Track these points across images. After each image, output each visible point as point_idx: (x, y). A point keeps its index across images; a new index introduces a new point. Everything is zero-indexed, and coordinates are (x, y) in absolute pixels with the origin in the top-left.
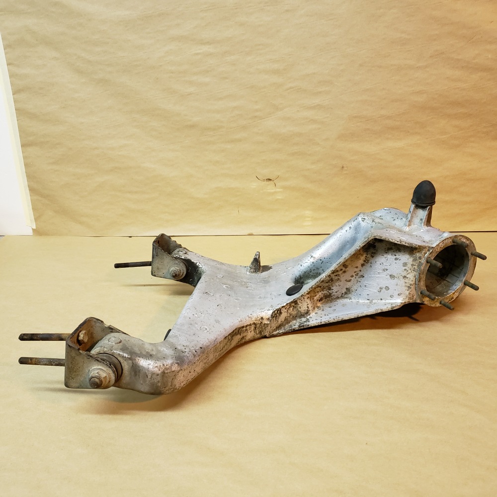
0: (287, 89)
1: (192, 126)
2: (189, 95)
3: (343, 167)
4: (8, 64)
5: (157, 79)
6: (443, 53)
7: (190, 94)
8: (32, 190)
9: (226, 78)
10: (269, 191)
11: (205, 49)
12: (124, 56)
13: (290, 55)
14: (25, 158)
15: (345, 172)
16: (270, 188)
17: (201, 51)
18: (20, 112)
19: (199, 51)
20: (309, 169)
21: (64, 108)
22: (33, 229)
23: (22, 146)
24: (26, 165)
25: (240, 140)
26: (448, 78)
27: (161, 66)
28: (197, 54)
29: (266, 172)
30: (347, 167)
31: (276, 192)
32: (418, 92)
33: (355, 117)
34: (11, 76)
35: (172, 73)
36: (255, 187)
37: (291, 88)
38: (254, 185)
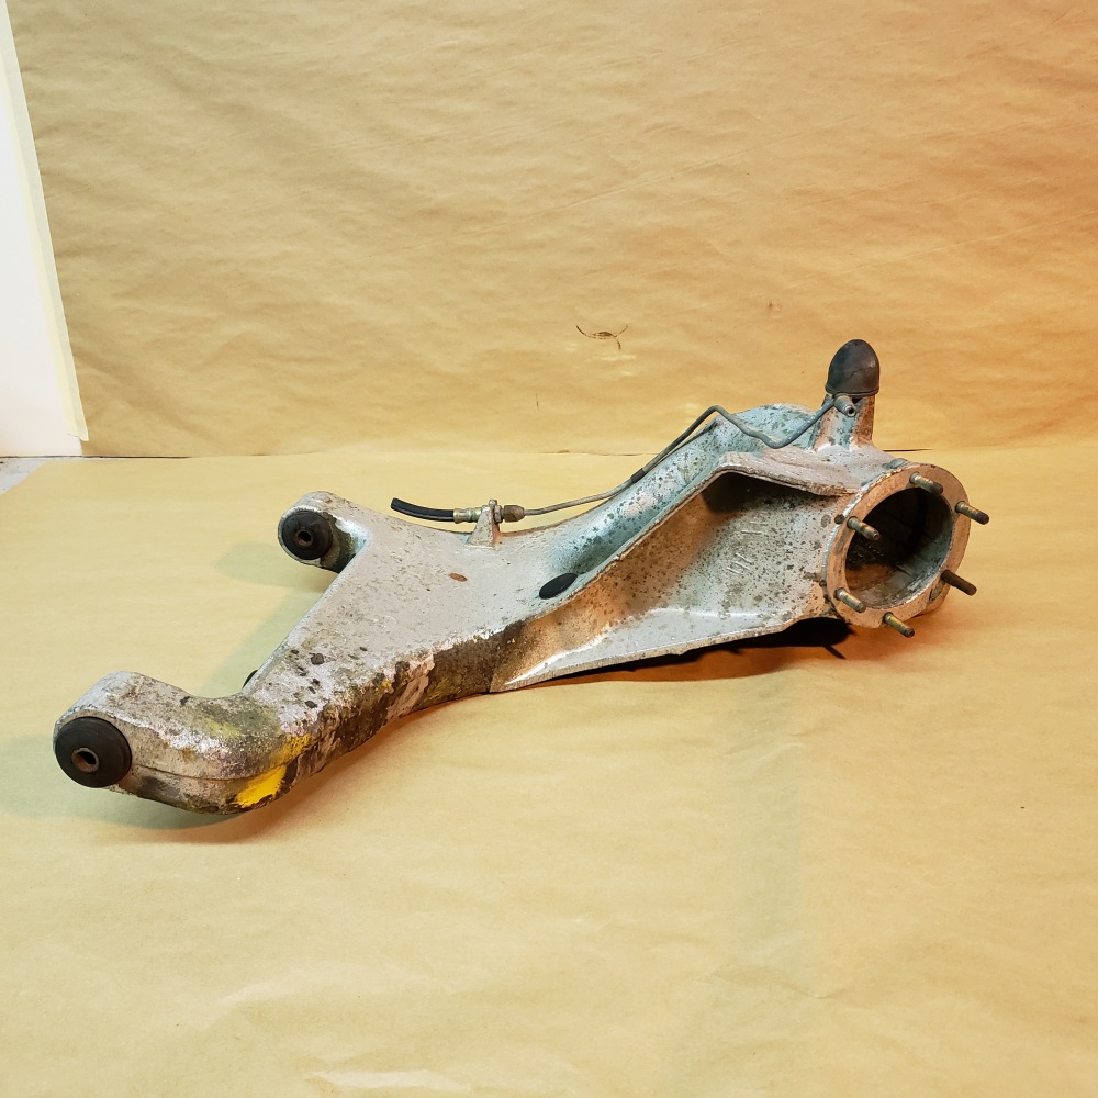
0: (648, 130)
1: (433, 213)
2: (427, 141)
3: (771, 305)
4: (24, 69)
5: (357, 104)
6: (997, 49)
7: (430, 139)
8: (80, 355)
9: (511, 103)
10: (605, 359)
11: (467, 36)
12: (282, 53)
13: (655, 51)
14: (63, 282)
15: (775, 317)
16: (607, 352)
17: (456, 42)
18: (53, 179)
19: (452, 42)
20: (695, 310)
21: (149, 169)
22: (82, 442)
23: (57, 255)
24: (66, 298)
25: (540, 245)
26: (1006, 104)
27: (366, 74)
28: (446, 48)
29: (600, 317)
30: (780, 306)
31: (620, 363)
32: (939, 137)
33: (800, 193)
34: (32, 95)
35: (391, 91)
36: (573, 350)
37: (658, 126)
38: (572, 347)
